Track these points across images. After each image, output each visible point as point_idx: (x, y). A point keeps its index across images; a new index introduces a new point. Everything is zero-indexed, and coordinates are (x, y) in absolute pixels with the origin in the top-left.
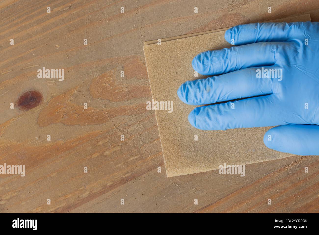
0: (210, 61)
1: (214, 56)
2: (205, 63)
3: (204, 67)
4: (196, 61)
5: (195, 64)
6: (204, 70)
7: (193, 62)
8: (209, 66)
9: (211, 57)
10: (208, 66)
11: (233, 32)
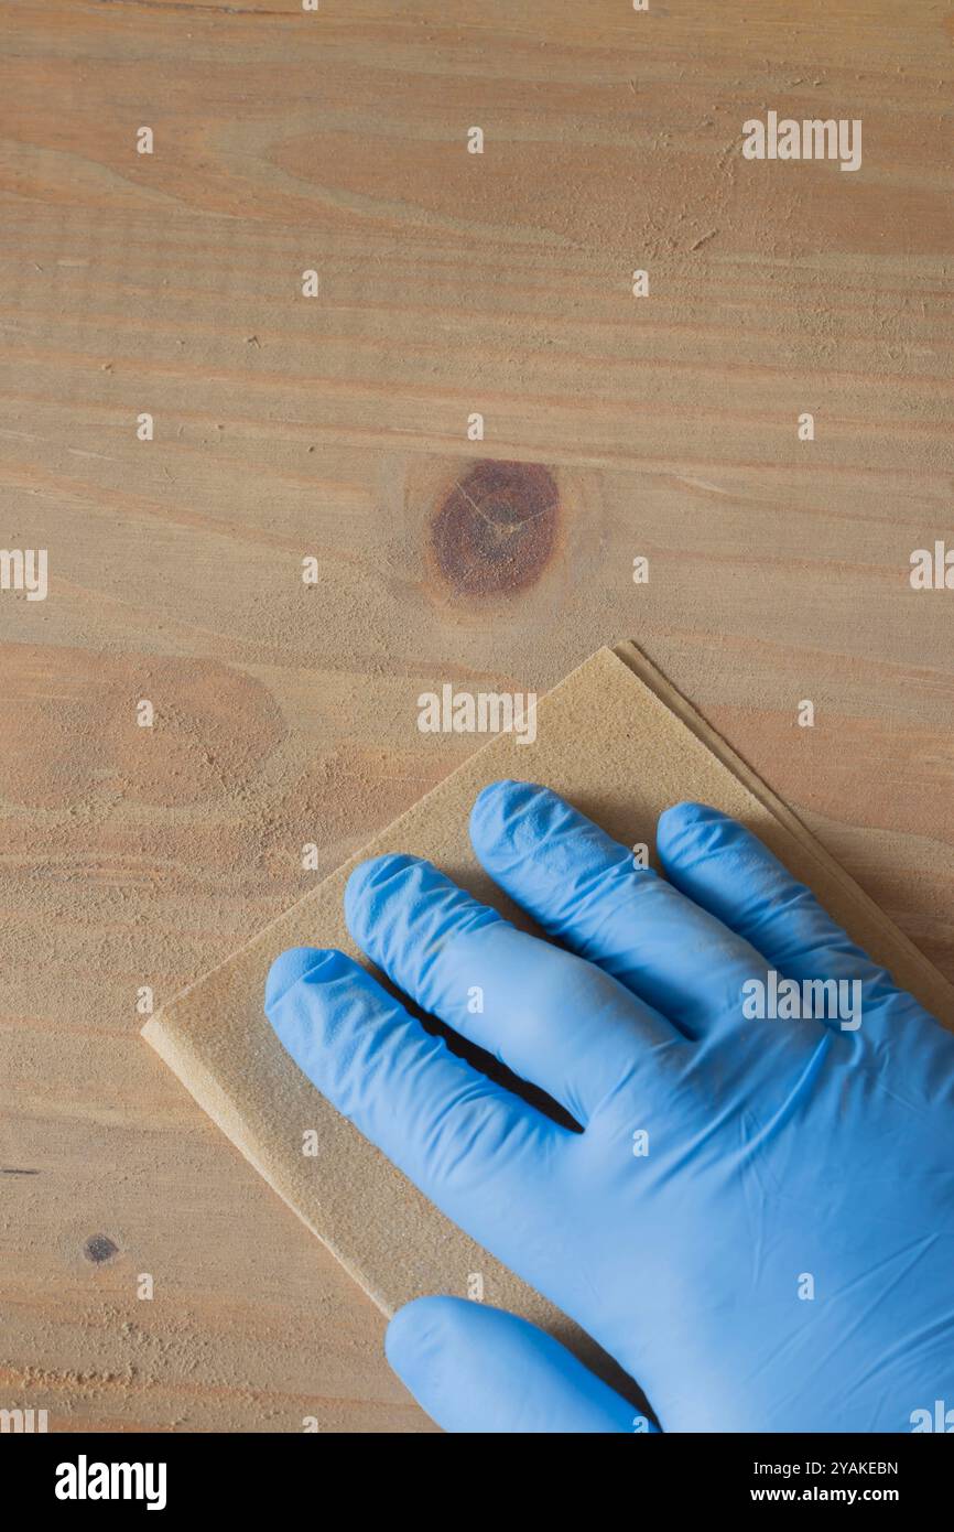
0: (540, 844)
1: (568, 844)
2: (516, 837)
3: (501, 845)
4: (498, 800)
5: (486, 805)
6: (493, 853)
7: (488, 792)
8: (519, 858)
9: (558, 837)
10: (517, 853)
11: (697, 832)
